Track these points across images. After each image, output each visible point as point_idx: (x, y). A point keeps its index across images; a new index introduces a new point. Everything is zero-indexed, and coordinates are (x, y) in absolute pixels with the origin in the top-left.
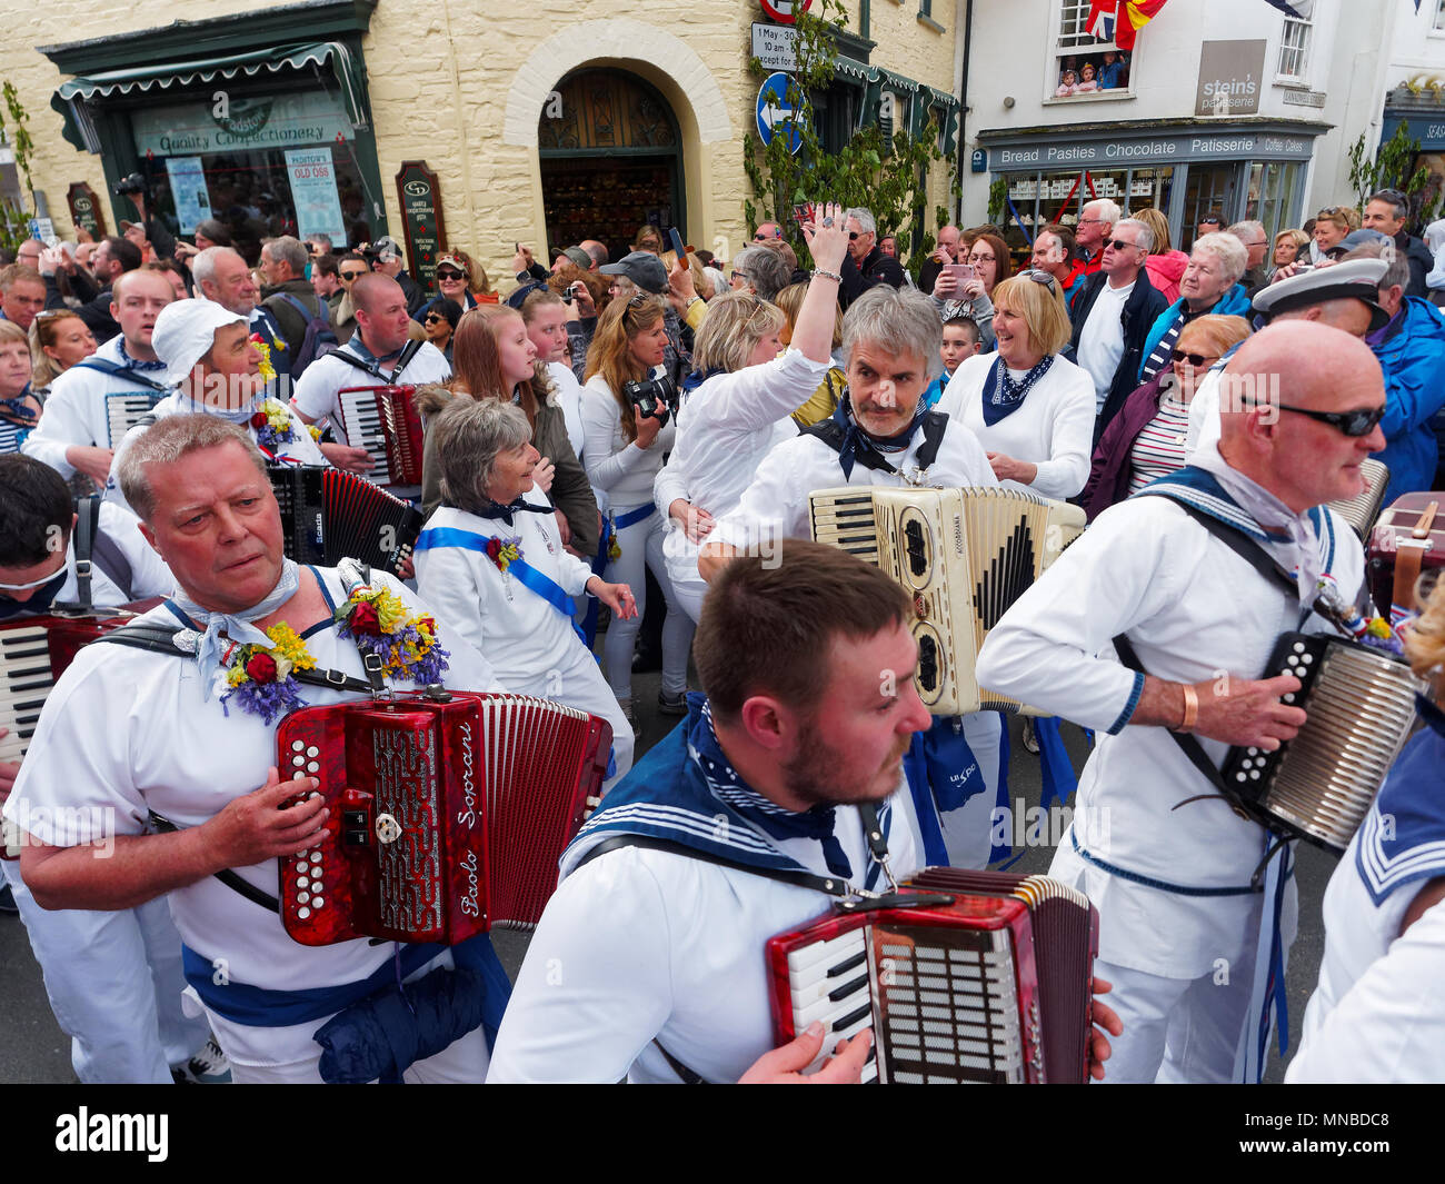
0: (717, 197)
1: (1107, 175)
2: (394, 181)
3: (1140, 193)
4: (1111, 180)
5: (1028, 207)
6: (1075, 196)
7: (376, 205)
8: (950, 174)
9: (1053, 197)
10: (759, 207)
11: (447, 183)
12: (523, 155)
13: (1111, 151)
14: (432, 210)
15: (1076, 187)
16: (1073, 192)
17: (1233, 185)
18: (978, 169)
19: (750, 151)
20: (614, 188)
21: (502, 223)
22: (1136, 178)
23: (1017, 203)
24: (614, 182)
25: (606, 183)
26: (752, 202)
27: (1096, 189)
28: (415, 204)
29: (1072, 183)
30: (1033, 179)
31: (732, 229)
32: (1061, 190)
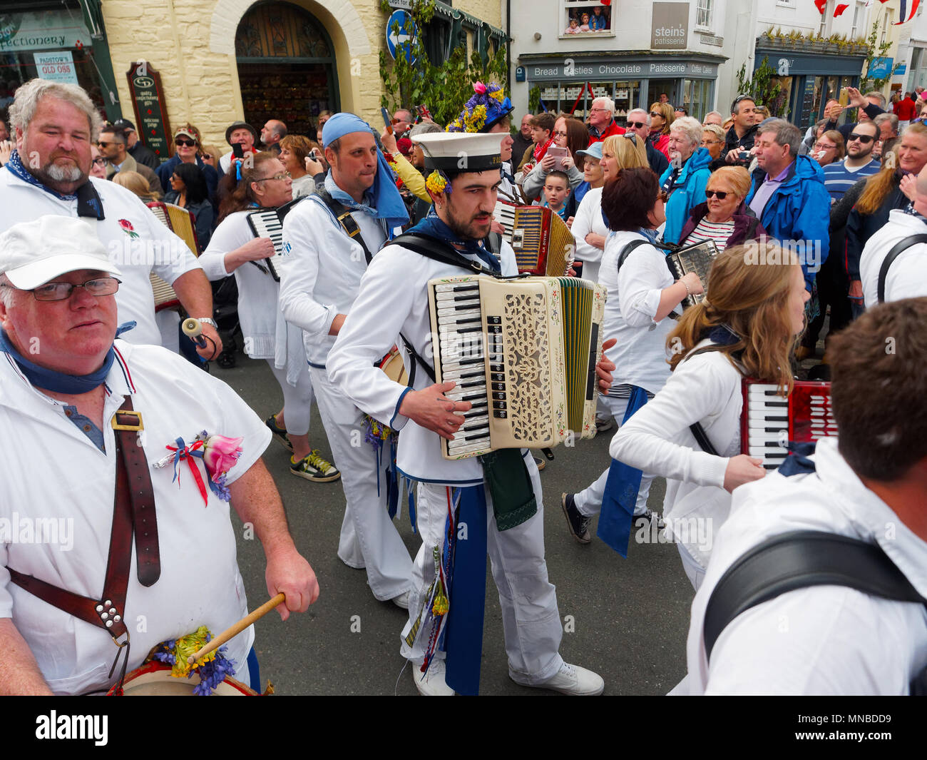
0: (362, 93)
1: (599, 85)
2: (125, 77)
3: (621, 97)
4: (603, 89)
5: (552, 105)
6: (582, 99)
7: (111, 94)
8: (502, 83)
9: (568, 99)
10: (391, 100)
11: (168, 80)
12: (225, 60)
13: (602, 70)
14: (156, 98)
15: (582, 92)
16: (581, 94)
17: (674, 94)
18: (520, 79)
19: (384, 62)
20: (279, 86)
21: (212, 108)
22: (618, 89)
23: (546, 102)
24: (278, 82)
25: (274, 83)
26: (386, 97)
27: (595, 94)
28: (142, 94)
29: (579, 90)
30: (555, 87)
31: (374, 115)
32: (573, 94)
